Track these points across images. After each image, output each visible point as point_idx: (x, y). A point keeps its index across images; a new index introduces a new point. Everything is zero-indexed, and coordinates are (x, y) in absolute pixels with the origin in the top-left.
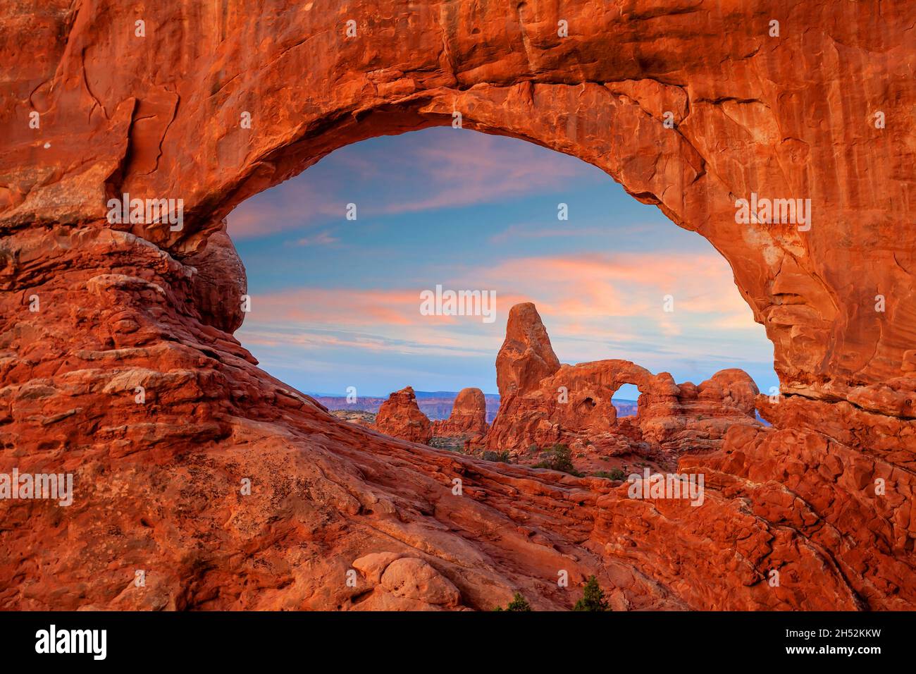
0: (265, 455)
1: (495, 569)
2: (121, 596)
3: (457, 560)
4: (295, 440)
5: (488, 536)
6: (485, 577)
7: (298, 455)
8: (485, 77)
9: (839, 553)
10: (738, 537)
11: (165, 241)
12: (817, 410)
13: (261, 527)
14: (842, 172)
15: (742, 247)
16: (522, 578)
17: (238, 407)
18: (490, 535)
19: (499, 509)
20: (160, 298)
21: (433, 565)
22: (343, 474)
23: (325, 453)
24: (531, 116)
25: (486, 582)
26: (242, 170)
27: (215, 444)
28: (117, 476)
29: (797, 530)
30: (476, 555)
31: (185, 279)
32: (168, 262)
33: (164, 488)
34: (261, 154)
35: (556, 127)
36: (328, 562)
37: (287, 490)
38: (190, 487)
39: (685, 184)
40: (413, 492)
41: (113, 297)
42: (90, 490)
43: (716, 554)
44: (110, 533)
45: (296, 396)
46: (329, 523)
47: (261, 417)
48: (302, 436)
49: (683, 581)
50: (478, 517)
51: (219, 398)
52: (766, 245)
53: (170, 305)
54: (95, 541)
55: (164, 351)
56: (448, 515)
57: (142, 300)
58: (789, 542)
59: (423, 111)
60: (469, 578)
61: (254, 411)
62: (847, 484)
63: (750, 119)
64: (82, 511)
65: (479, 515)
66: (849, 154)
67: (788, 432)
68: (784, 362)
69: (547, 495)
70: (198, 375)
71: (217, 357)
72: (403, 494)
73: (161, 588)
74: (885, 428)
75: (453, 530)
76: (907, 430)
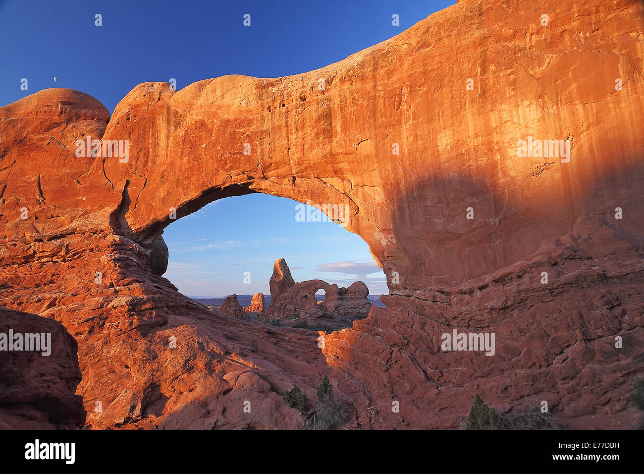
0: (183, 331)
1: (283, 373)
2: (115, 401)
3: (268, 371)
4: (196, 323)
5: (279, 359)
6: (280, 378)
7: (198, 330)
8: (275, 175)
9: (416, 355)
10: (379, 352)
11: (138, 239)
12: (403, 300)
13: (182, 364)
14: (407, 212)
15: (373, 239)
16: (295, 376)
17: (170, 310)
19: (283, 347)
20: (135, 264)
21: (258, 375)
22: (218, 337)
23: (210, 329)
24: (293, 190)
25: (280, 380)
27: (160, 328)
28: (114, 345)
29: (400, 348)
30: (276, 368)
31: (146, 255)
32: (138, 248)
33: (136, 350)
34: (182, 203)
35: (303, 194)
36: (212, 377)
37: (193, 346)
38: (149, 348)
39: (352, 216)
40: (248, 343)
41: (113, 264)
42: (101, 352)
43: (371, 359)
44: (109, 372)
45: (196, 304)
46: (212, 360)
47: (181, 314)
48: (199, 321)
49: (358, 371)
50: (275, 351)
51: (162, 307)
52: (382, 239)
53: (139, 266)
54: (102, 377)
55: (137, 288)
56: (263, 352)
57: (126, 264)
58: (398, 352)
59: (250, 187)
60: (273, 378)
61: (177, 311)
62: (416, 328)
63: (374, 193)
64: (96, 363)
66: (409, 206)
67: (394, 309)
68: (390, 282)
69: (302, 340)
70: (153, 297)
71: (160, 288)
72: (243, 344)
73: (134, 397)
74: (428, 306)
75: (265, 358)
76: (436, 306)
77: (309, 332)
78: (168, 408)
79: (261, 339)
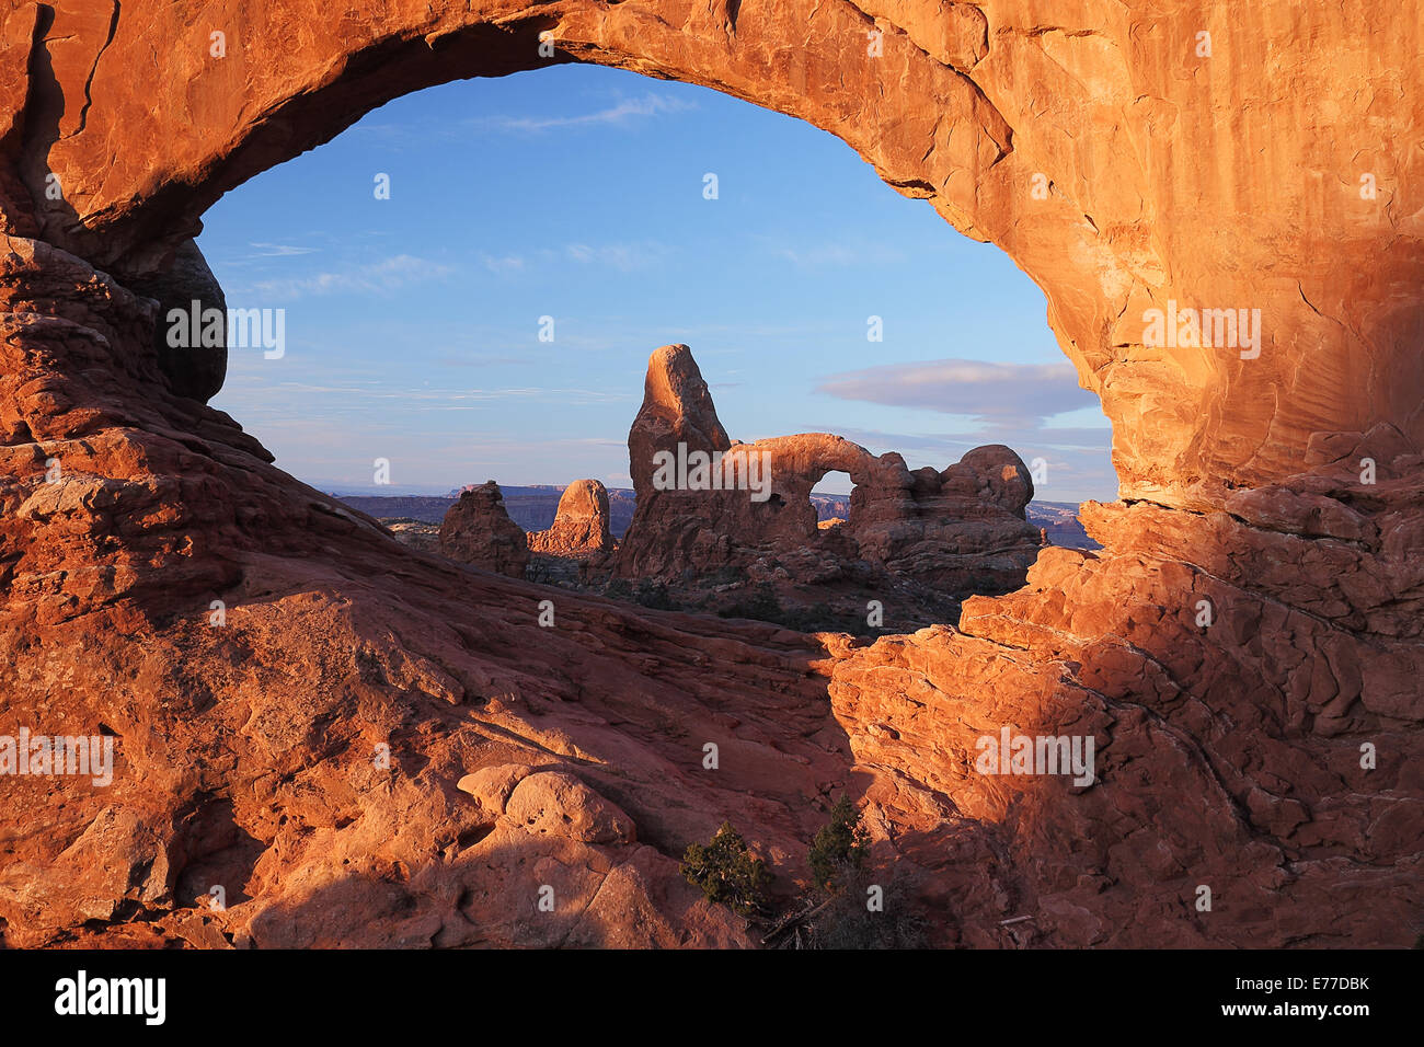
0: (302, 613)
1: (683, 782)
2: (75, 847)
3: (624, 772)
4: (350, 587)
5: (666, 731)
6: (668, 796)
7: (358, 612)
9: (1209, 739)
10: (1061, 722)
11: (104, 254)
12: (1177, 525)
13: (304, 730)
14: (1225, 152)
15: (1067, 270)
16: (726, 793)
17: (248, 533)
18: (671, 729)
19: (680, 687)
20: (102, 353)
21: (588, 781)
22: (433, 641)
23: (401, 607)
24: (730, 51)
25: (672, 804)
26: (236, 132)
27: (216, 598)
28: (54, 654)
29: (1148, 709)
30: (655, 763)
31: (140, 318)
32: (111, 291)
33: (134, 673)
34: (267, 107)
35: (771, 69)
36: (418, 783)
37: (342, 669)
38: (179, 670)
39: (981, 168)
40: (545, 666)
41: (21, 354)
45: (345, 514)
46: (415, 720)
47: (290, 550)
48: (360, 580)
49: (971, 790)
50: (650, 701)
51: (218, 522)
52: (1105, 268)
53: (119, 364)
55: (117, 446)
56: (603, 700)
57: (71, 354)
58: (1137, 727)
59: (544, 37)
60: (644, 798)
61: (275, 541)
62: (1222, 636)
63: (1085, 64)
65: (651, 697)
66: (1236, 126)
67: (1133, 560)
68: (1128, 452)
69: (754, 663)
70: (181, 484)
71: (206, 451)
72: (530, 669)
73: (142, 834)
74: (1280, 552)
75: (612, 724)
76: (1313, 554)
77: (786, 634)
78: (266, 880)
79: (597, 653)
